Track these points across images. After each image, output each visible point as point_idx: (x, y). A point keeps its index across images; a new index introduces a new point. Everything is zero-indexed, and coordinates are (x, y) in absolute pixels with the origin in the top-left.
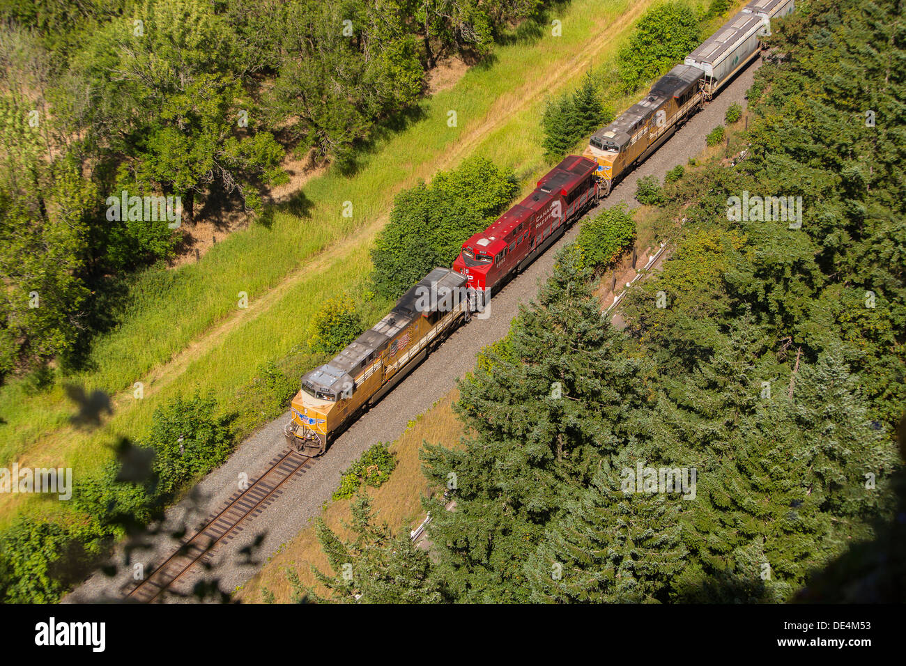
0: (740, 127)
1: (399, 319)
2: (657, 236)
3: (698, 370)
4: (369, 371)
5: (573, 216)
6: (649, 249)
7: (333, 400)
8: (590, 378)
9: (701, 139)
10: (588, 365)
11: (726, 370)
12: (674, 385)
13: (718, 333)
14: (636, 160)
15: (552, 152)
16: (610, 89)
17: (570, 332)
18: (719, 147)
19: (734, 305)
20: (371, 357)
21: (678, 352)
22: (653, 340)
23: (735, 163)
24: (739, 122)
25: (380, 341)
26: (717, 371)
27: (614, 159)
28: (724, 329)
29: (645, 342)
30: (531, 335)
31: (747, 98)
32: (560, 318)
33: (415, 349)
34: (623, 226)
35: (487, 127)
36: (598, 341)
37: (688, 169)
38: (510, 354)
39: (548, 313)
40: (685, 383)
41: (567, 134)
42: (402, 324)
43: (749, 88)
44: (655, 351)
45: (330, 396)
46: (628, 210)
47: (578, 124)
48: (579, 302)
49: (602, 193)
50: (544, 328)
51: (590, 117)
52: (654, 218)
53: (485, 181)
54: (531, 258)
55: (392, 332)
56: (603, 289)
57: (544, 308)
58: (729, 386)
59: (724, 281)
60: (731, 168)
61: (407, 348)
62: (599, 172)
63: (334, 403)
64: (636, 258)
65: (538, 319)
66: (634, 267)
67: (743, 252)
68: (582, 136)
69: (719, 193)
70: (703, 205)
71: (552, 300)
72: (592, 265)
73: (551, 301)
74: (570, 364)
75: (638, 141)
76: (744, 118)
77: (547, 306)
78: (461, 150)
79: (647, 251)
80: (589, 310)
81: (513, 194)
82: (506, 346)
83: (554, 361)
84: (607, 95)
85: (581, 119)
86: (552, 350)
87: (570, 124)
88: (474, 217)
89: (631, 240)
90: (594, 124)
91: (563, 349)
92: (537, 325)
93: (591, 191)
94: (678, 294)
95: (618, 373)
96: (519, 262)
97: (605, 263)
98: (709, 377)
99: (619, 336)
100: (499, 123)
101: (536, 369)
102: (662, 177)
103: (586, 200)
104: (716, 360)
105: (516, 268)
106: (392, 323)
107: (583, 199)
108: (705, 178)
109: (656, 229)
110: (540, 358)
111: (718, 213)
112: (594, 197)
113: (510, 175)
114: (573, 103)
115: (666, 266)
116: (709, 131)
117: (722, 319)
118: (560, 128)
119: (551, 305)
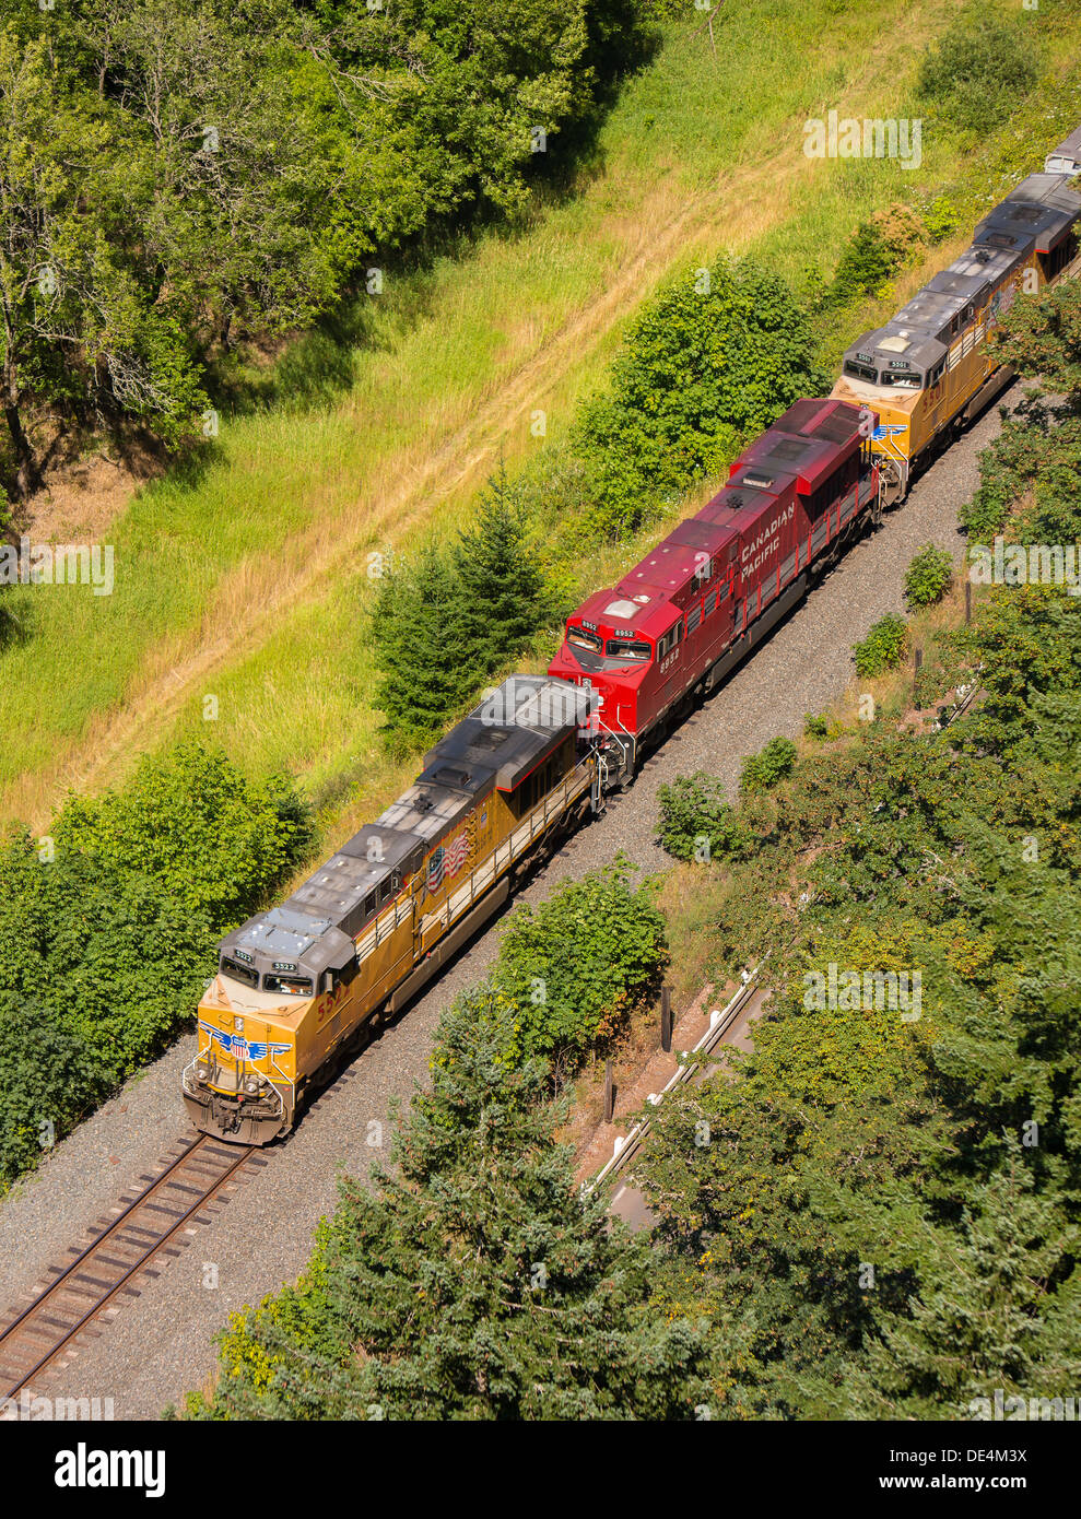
0: (948, 614)
1: (441, 798)
2: (729, 950)
3: (877, 1341)
4: (385, 923)
5: (824, 552)
6: (709, 989)
7: (307, 994)
8: (563, 1386)
9: (840, 656)
10: (555, 1350)
11: (960, 1334)
12: (807, 1392)
13: (929, 1226)
14: (960, 414)
15: (403, 722)
16: (564, 526)
17: (497, 1254)
18: (893, 678)
19: (966, 1140)
20: (385, 888)
21: (817, 1291)
22: (741, 1259)
23: (944, 721)
24: (947, 600)
25: (404, 849)
26: (933, 1341)
27: (912, 405)
28: (947, 1212)
29: (721, 1267)
30: (380, 1270)
31: (963, 530)
32: (466, 1215)
33: (484, 876)
34: (626, 927)
35: (206, 657)
36: (580, 1277)
37: (807, 749)
38: (316, 1330)
39: (429, 1204)
40: (838, 1382)
41: (446, 666)
42: (450, 808)
43: (969, 500)
44: (749, 1292)
45: (300, 983)
46: (640, 881)
47: (474, 634)
48: (518, 1165)
49: (889, 497)
50: (419, 1246)
51: (507, 612)
52: (718, 900)
53: (210, 817)
54: (735, 655)
55: (429, 827)
56: (581, 1118)
57: (410, 1186)
58: (973, 1384)
59: (932, 1071)
60: (932, 738)
61: (466, 870)
62: (877, 444)
63: (310, 1001)
64: (670, 1021)
65: (399, 1224)
66: (667, 1048)
67: (981, 985)
68: (491, 669)
69: (903, 813)
70: (857, 853)
71: (435, 1163)
72: (543, 1051)
73: (433, 1167)
74: (503, 1349)
75: (966, 362)
76: (959, 590)
77: (424, 1180)
78: (132, 730)
79: (703, 998)
80: (546, 1184)
81: (298, 851)
82: (303, 1305)
83: (454, 1343)
84: (553, 544)
85: (481, 619)
86: (447, 1311)
87: (452, 637)
88: (183, 928)
89: (655, 969)
90: (521, 631)
91: (480, 1307)
92: (397, 1239)
93: (862, 491)
94: (806, 1114)
95: (647, 1368)
96: (709, 662)
97: (582, 1040)
98: (914, 1360)
99: (635, 1255)
100: (238, 644)
101: (405, 1371)
102: (730, 775)
103: (854, 511)
104: (930, 1309)
105: (703, 680)
106: (424, 807)
107: (845, 509)
108: (861, 772)
109: (726, 930)
110: (413, 1338)
111: (903, 872)
112: (871, 504)
113: (283, 797)
114: (454, 573)
115: (761, 1037)
116: (861, 632)
117: (934, 1183)
118: (424, 648)
119: (436, 1179)
